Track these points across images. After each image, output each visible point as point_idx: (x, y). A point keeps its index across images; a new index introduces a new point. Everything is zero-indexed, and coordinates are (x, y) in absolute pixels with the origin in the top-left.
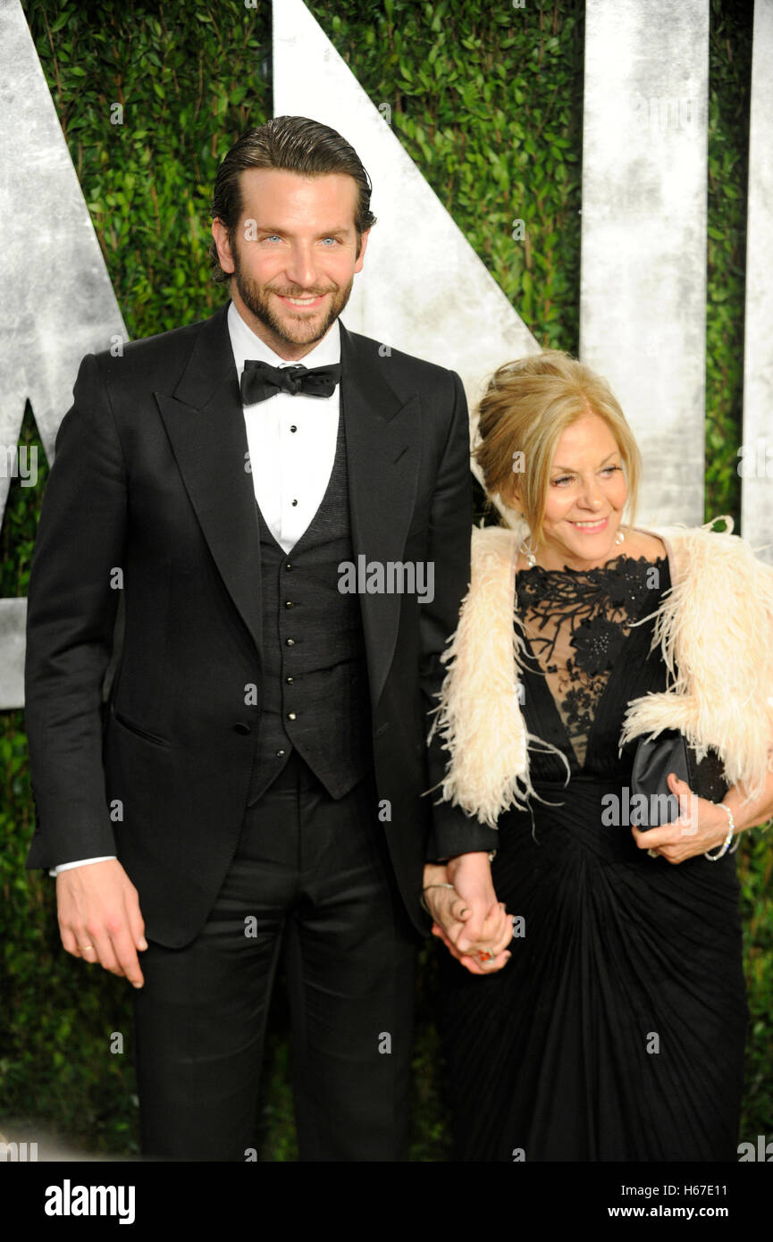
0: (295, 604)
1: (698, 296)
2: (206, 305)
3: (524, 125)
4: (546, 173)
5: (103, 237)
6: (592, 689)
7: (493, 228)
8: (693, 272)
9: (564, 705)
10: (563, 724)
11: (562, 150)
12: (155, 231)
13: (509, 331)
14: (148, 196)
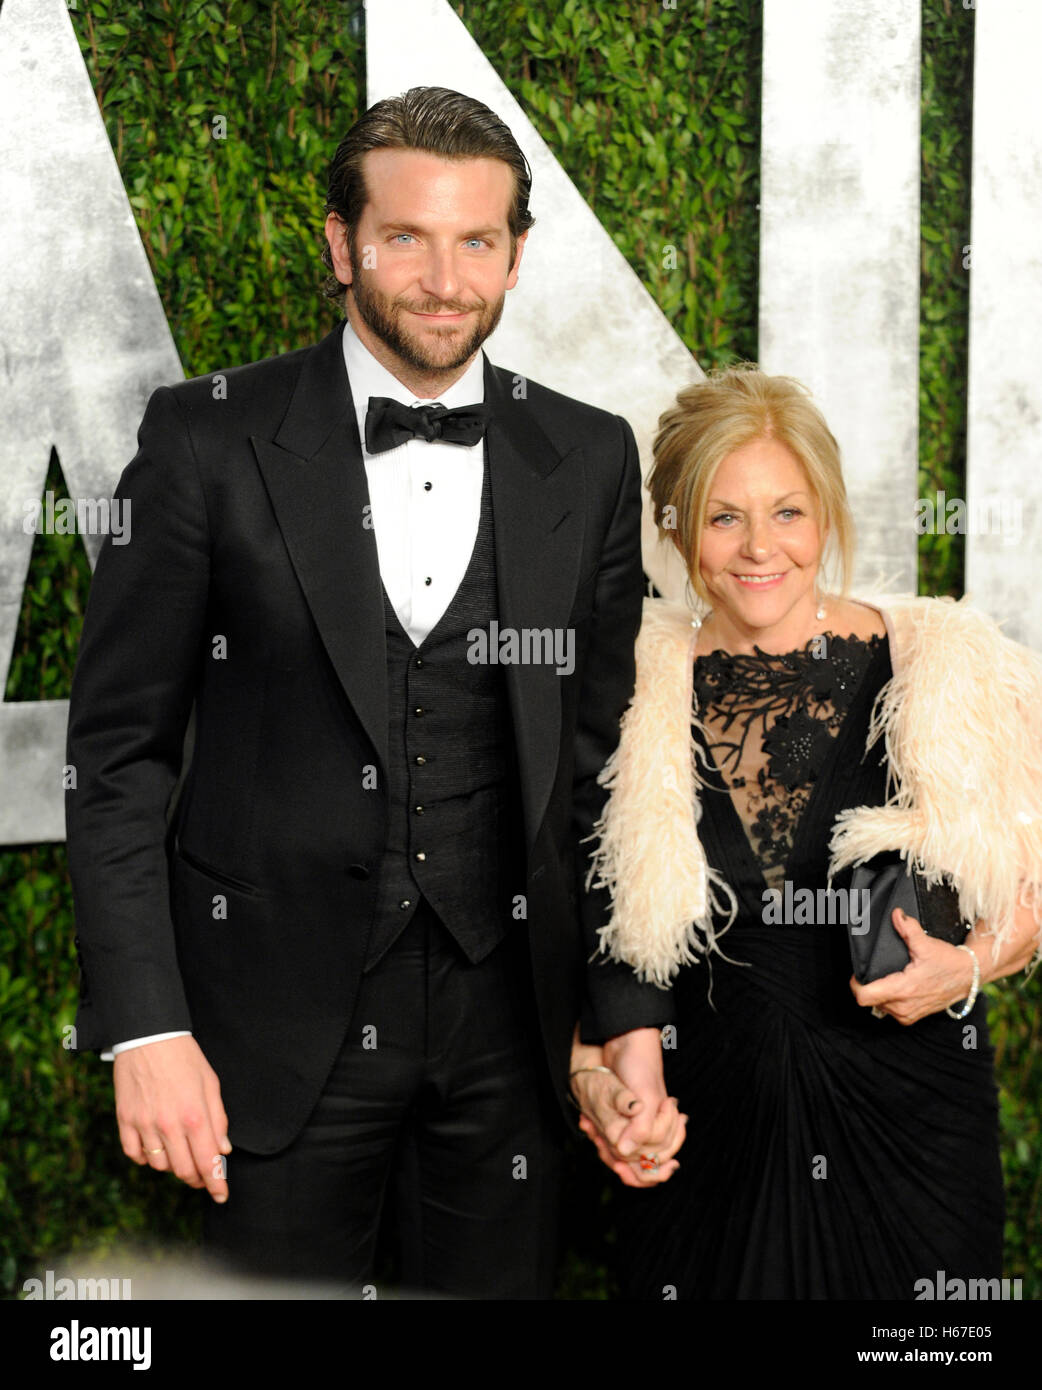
0: (426, 711)
1: (909, 314)
2: (281, 326)
3: (686, 96)
4: (714, 158)
5: (149, 240)
6: (789, 807)
7: (646, 228)
8: (902, 283)
9: (754, 828)
10: (753, 853)
11: (735, 128)
12: (215, 231)
13: (668, 359)
14: (206, 187)
